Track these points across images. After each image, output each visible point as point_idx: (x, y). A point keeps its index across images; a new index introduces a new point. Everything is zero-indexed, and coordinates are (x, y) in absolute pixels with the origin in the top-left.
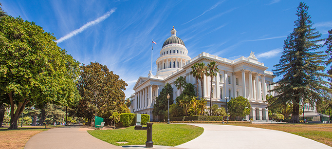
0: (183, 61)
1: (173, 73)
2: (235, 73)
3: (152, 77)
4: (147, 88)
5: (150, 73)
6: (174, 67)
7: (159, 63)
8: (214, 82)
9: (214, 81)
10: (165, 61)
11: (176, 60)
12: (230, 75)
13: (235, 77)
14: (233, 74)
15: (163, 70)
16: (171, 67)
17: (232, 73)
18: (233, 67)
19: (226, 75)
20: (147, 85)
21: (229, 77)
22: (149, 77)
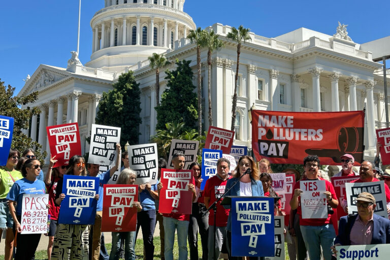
0: (169, 26)
1: (139, 64)
2: (298, 76)
3: (80, 71)
4: (64, 100)
5: (73, 59)
6: (145, 42)
7: (99, 27)
8: (242, 99)
9: (244, 96)
10: (119, 23)
11: (149, 22)
12: (283, 82)
13: (298, 86)
14: (293, 78)
15: (112, 48)
16: (134, 42)
17: (291, 76)
18: (292, 60)
19: (275, 83)
20: (62, 92)
21: (281, 86)
22: (71, 69)
